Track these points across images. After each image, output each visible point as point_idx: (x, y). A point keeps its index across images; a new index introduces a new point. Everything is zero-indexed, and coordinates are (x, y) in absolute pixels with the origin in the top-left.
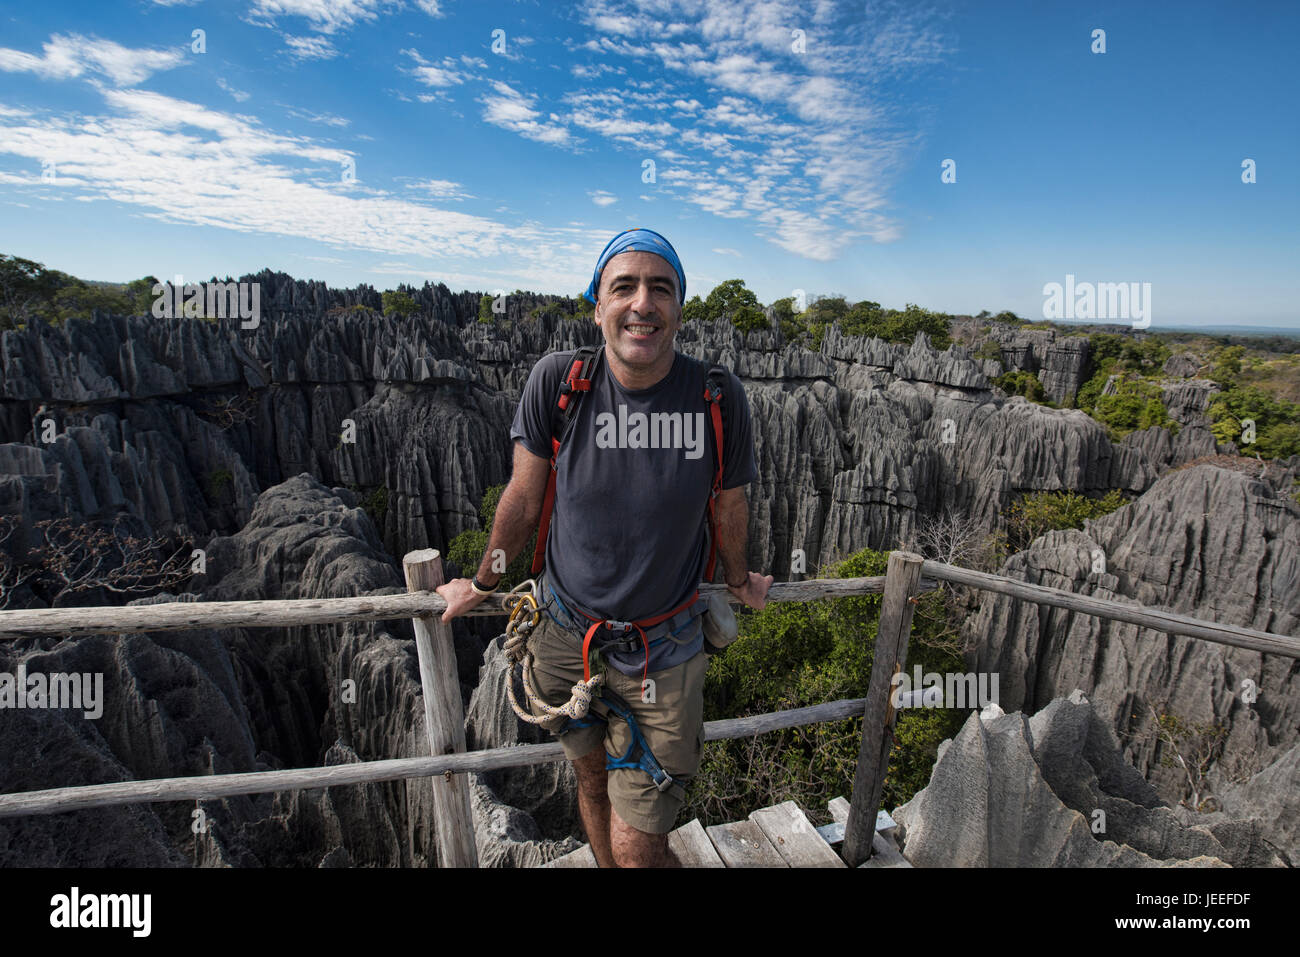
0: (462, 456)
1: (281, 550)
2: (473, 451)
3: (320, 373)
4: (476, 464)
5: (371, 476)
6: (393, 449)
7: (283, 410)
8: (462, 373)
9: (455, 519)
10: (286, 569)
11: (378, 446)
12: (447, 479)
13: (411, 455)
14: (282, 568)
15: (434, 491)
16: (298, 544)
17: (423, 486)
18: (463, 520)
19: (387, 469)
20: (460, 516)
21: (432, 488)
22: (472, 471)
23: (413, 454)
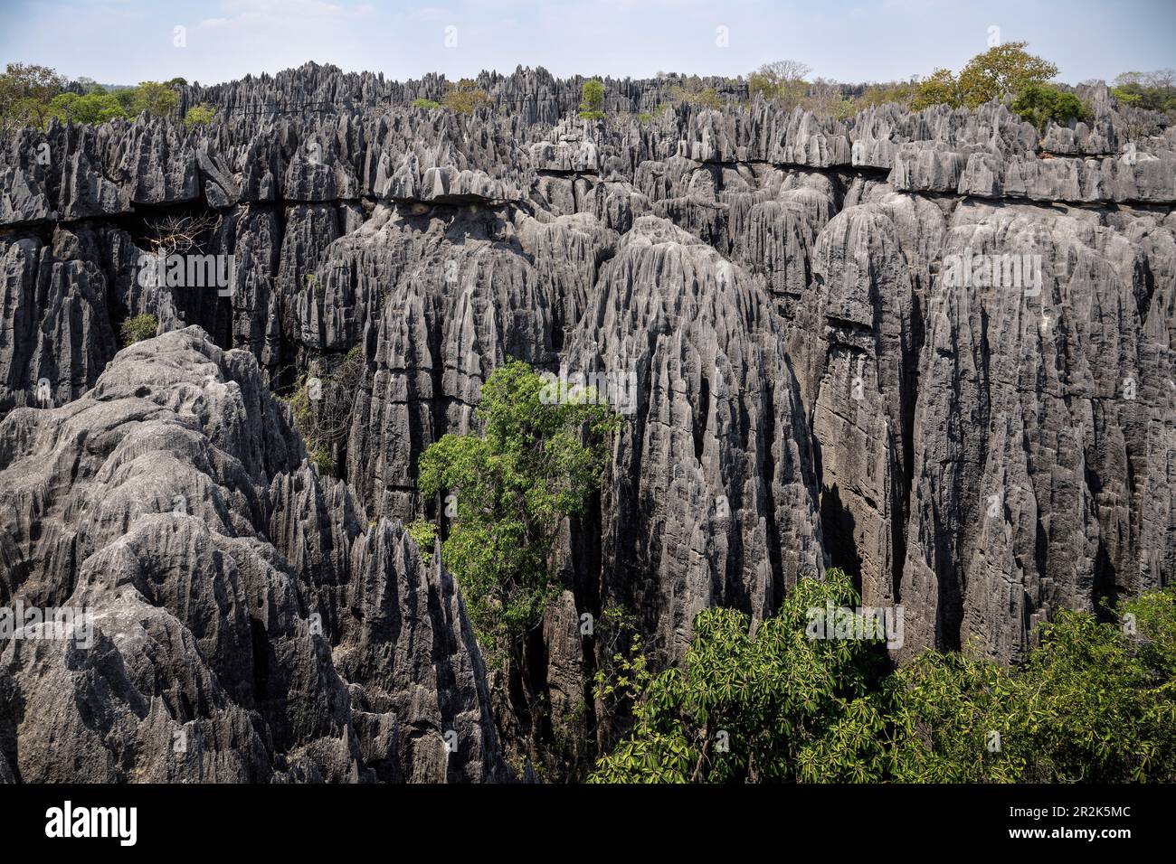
0: (478, 309)
1: (83, 435)
2: (498, 306)
3: (302, 187)
4: (499, 326)
5: (344, 335)
6: (380, 296)
7: (245, 237)
8: (491, 188)
9: (458, 413)
10: (82, 464)
11: (359, 291)
12: (450, 346)
13: (402, 307)
14: (77, 462)
15: (429, 364)
16: (109, 428)
17: (412, 354)
18: (470, 415)
19: (367, 325)
20: (466, 408)
21: (426, 359)
22: (492, 336)
23: (404, 304)
